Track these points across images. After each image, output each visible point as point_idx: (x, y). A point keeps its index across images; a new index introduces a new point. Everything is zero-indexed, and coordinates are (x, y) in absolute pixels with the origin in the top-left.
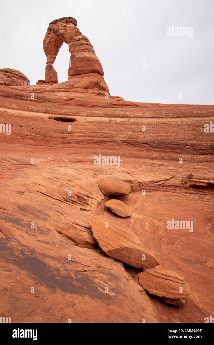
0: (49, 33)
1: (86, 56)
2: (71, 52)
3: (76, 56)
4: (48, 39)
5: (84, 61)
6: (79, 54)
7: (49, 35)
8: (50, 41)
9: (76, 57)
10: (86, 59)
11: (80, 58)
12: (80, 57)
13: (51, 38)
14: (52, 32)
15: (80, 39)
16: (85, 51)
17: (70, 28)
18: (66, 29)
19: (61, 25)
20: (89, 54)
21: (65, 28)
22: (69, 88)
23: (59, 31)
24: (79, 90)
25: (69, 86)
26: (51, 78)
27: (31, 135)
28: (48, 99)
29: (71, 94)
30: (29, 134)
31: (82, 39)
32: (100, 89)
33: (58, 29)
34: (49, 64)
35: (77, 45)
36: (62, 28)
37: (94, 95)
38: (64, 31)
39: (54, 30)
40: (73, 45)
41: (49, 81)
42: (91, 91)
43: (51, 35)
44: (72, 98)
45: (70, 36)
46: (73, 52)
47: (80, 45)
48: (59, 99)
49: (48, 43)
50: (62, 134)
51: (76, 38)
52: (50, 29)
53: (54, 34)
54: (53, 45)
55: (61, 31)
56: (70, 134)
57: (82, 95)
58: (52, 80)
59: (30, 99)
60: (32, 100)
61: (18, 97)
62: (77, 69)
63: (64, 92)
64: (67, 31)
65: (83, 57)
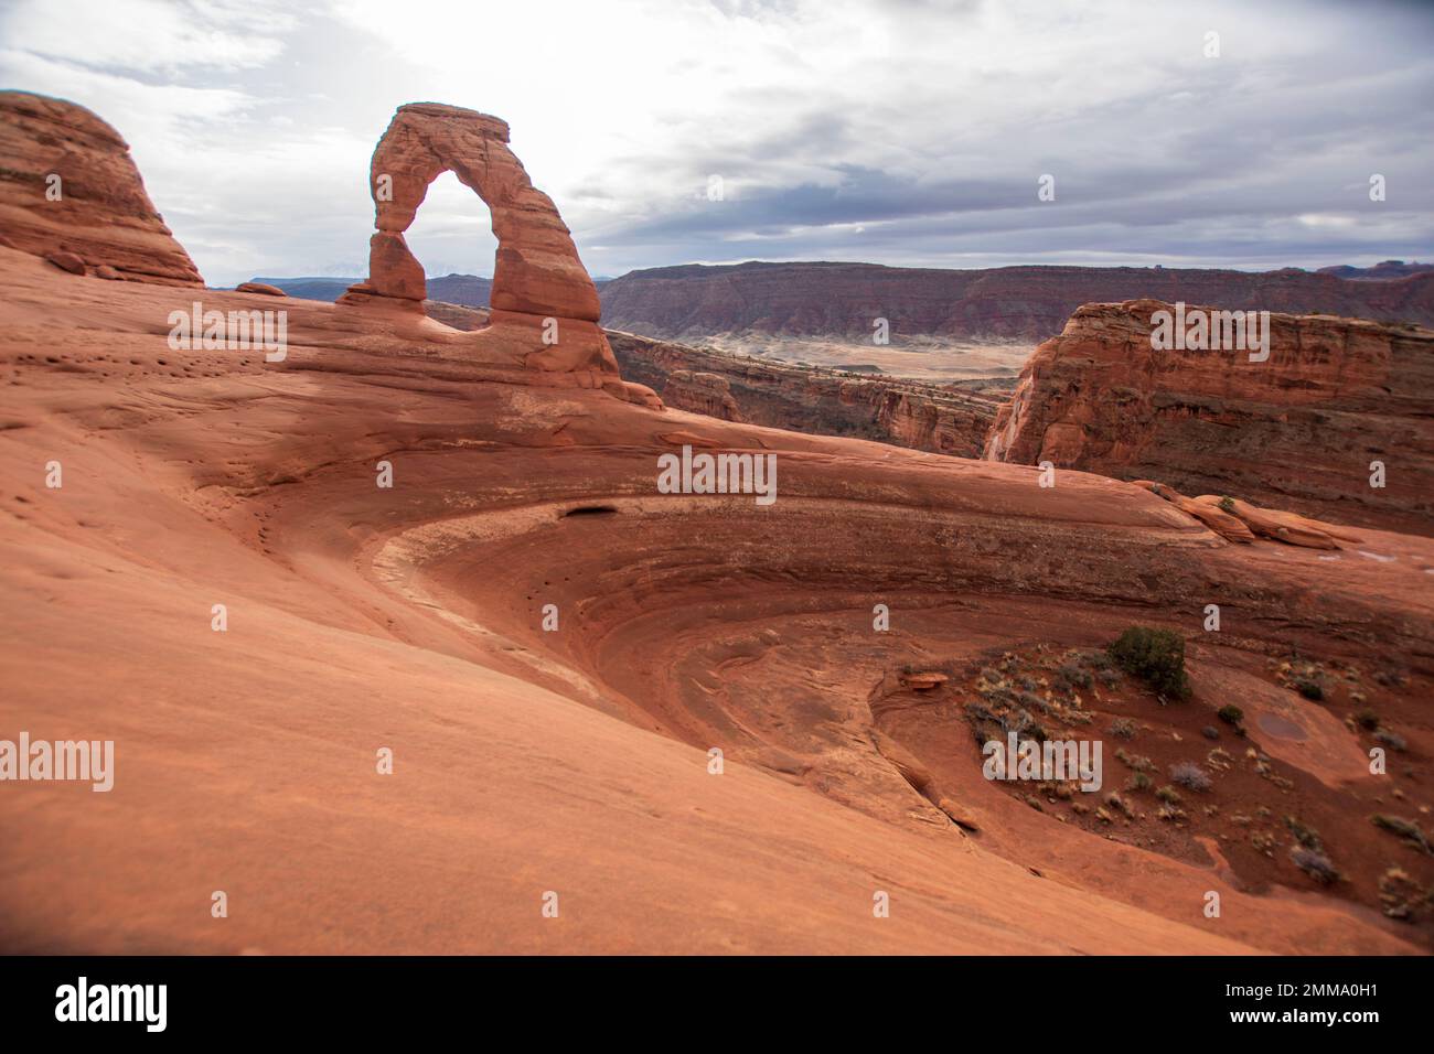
0: (403, 137)
1: (561, 270)
2: (502, 239)
3: (525, 259)
4: (401, 157)
5: (556, 284)
6: (538, 257)
7: (402, 146)
8: (409, 169)
9: (526, 262)
10: (561, 278)
11: (544, 270)
12: (541, 267)
13: (413, 160)
14: (415, 140)
16: (557, 250)
17: (504, 164)
18: (485, 158)
19: (463, 137)
20: (570, 262)
21: (482, 155)
22: (516, 362)
23: (455, 154)
24: (557, 379)
25: (512, 355)
26: (402, 285)
27: (585, 607)
28: (506, 433)
29: (546, 399)
30: (579, 604)
31: (542, 207)
32: (602, 370)
33: (452, 146)
34: (389, 234)
35: (528, 223)
36: (470, 149)
37: (602, 398)
38: (480, 165)
39: (428, 137)
40: (510, 217)
41: (395, 293)
42: (586, 379)
43: (410, 148)
44: (564, 422)
45: (504, 189)
46: (510, 240)
47: (538, 228)
48: (535, 431)
49: (399, 172)
50: (621, 572)
51: (522, 199)
52: (407, 127)
53: (425, 149)
54: (416, 181)
55: (466, 161)
56: (634, 567)
57: (578, 407)
58: (410, 295)
59: (461, 442)
60: (466, 447)
61: (429, 441)
62: (530, 298)
63: (520, 388)
64: (491, 168)
65: (551, 269)
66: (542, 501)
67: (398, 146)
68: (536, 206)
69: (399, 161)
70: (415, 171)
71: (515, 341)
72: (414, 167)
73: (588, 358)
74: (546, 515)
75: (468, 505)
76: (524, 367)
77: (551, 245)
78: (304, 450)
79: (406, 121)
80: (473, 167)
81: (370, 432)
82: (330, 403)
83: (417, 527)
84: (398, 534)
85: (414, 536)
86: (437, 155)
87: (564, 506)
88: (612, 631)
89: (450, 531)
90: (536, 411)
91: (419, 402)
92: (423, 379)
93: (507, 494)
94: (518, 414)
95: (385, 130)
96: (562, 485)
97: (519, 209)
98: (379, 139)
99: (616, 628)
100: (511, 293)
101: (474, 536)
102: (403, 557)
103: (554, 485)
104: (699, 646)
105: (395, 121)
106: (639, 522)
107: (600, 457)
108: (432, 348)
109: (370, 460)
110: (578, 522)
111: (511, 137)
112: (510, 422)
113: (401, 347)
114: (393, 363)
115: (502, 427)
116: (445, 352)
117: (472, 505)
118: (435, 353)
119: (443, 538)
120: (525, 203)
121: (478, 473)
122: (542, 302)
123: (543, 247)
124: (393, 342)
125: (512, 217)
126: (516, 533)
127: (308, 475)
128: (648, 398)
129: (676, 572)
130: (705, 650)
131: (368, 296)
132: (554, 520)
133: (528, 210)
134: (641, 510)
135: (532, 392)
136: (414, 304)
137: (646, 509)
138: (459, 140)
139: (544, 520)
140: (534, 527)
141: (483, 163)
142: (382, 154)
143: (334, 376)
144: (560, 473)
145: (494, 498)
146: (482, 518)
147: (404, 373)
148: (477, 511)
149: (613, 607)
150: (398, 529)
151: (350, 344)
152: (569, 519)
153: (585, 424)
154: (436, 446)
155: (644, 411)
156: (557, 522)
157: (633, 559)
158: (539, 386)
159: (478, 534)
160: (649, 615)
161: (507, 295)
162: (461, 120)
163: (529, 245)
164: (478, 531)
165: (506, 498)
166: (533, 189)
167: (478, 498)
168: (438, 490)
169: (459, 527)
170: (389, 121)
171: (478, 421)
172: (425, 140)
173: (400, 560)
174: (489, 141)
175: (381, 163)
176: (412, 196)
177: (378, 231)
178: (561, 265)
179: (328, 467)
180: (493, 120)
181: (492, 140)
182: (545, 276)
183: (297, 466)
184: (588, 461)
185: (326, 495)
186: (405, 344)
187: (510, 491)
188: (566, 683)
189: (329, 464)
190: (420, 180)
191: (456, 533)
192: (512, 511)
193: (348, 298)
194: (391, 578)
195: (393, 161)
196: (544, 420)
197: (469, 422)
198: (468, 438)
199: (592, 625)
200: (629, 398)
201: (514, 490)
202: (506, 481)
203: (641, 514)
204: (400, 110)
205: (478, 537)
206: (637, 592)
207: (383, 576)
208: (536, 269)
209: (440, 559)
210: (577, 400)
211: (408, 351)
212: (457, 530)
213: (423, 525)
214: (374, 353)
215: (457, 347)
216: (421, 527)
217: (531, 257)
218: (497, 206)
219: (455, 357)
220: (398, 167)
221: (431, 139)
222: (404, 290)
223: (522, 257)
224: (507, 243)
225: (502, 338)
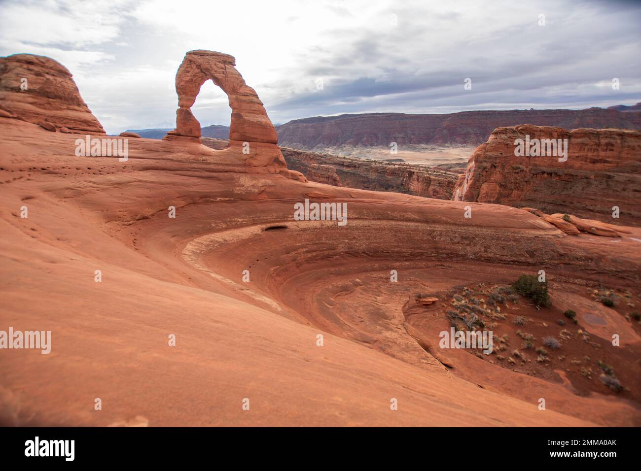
0: (189, 66)
2: (233, 109)
3: (244, 117)
4: (188, 74)
5: (258, 128)
6: (250, 116)
7: (189, 69)
8: (192, 80)
9: (244, 119)
10: (260, 125)
11: (252, 122)
12: (251, 120)
13: (194, 75)
14: (194, 66)
16: (258, 112)
17: (233, 75)
18: (225, 73)
19: (215, 64)
20: (264, 118)
21: (224, 72)
22: (241, 163)
23: (212, 72)
24: (260, 170)
25: (240, 160)
26: (191, 131)
27: (275, 270)
28: (238, 194)
29: (255, 179)
30: (272, 269)
31: (251, 94)
32: (279, 165)
33: (210, 69)
34: (184, 109)
35: (244, 101)
36: (218, 70)
37: (279, 178)
38: (223, 77)
39: (200, 65)
40: (237, 99)
41: (188, 134)
42: (272, 169)
43: (192, 70)
44: (263, 189)
45: (234, 87)
46: (238, 109)
47: (248, 103)
48: (250, 193)
49: (188, 81)
50: (290, 255)
51: (242, 90)
52: (191, 61)
53: (199, 70)
54: (196, 85)
55: (216, 75)
56: (296, 252)
57: (269, 182)
58: (193, 135)
59: (218, 199)
60: (221, 201)
61: (204, 199)
62: (246, 135)
63: (243, 175)
64: (228, 77)
65: (255, 121)
66: (254, 224)
67: (187, 69)
68: (248, 93)
69: (188, 76)
70: (195, 80)
73: (273, 160)
74: (256, 230)
75: (222, 227)
76: (245, 165)
77: (255, 110)
78: (150, 205)
79: (190, 58)
80: (219, 77)
81: (178, 196)
82: (162, 184)
83: (200, 237)
84: (192, 240)
85: (199, 241)
86: (204, 73)
87: (264, 226)
88: (287, 281)
89: (215, 238)
90: (251, 184)
91: (199, 182)
92: (201, 172)
93: (239, 221)
94: (243, 186)
95: (181, 63)
96: (263, 217)
97: (240, 95)
98: (179, 67)
99: (289, 280)
100: (238, 132)
101: (225, 240)
102: (195, 250)
103: (259, 217)
104: (325, 287)
105: (186, 59)
106: (297, 232)
107: (279, 204)
108: (204, 158)
109: (179, 208)
110: (270, 233)
111: (236, 63)
112: (240, 190)
113: (191, 158)
114: (187, 165)
115: (236, 192)
116: (210, 160)
117: (224, 227)
118: (206, 160)
119: (212, 241)
120: (243, 92)
121: (226, 213)
122: (252, 136)
123: (251, 111)
124: (187, 156)
125: (238, 99)
126: (243, 238)
127: (153, 215)
128: (300, 177)
129: (314, 254)
130: (328, 289)
131: (176, 136)
132: (260, 232)
133: (244, 95)
134: (298, 227)
135: (248, 176)
136: (196, 139)
137: (300, 226)
138: (214, 66)
139: (254, 233)
140: (251, 236)
141: (224, 75)
142: (180, 73)
143: (162, 172)
144: (262, 211)
145: (233, 223)
146: (228, 232)
147: (193, 169)
148: (226, 229)
149: (287, 270)
150: (192, 238)
151: (169, 157)
152: (267, 232)
153: (272, 189)
154: (207, 201)
155: (299, 183)
156: (261, 233)
157: (296, 249)
158: (252, 173)
159: (227, 239)
160: (303, 274)
161: (236, 133)
162: (214, 57)
163: (245, 111)
164: (227, 238)
165: (238, 223)
166: (247, 86)
167: (226, 223)
168: (209, 221)
169: (218, 237)
170: (183, 59)
171: (225, 190)
172: (199, 66)
173: (193, 251)
174: (226, 66)
175: (180, 77)
176: (194, 92)
177: (179, 107)
178: (259, 119)
179: (161, 212)
180: (228, 56)
181: (228, 65)
182: (253, 124)
183: (148, 212)
184: (274, 206)
185: (161, 224)
186: (193, 157)
187: (240, 220)
188: (266, 304)
189: (162, 210)
190: (197, 84)
191: (217, 239)
192: (242, 229)
193: (167, 137)
194: (189, 259)
195: (185, 76)
196: (254, 188)
197: (222, 190)
198: (220, 197)
199: (278, 278)
200: (291, 177)
201: (242, 220)
202: (238, 215)
203: (298, 229)
204: (189, 53)
205: (227, 241)
206: (297, 263)
207: (187, 259)
208: (249, 121)
209: (211, 251)
210: (268, 179)
211: (194, 160)
212: (218, 238)
213: (203, 236)
214: (180, 161)
215: (215, 157)
216: (202, 237)
217: (246, 116)
218: (231, 94)
219: (215, 162)
220: (187, 79)
221: (201, 66)
222: (191, 133)
223: (242, 116)
224: (236, 110)
225: (235, 153)
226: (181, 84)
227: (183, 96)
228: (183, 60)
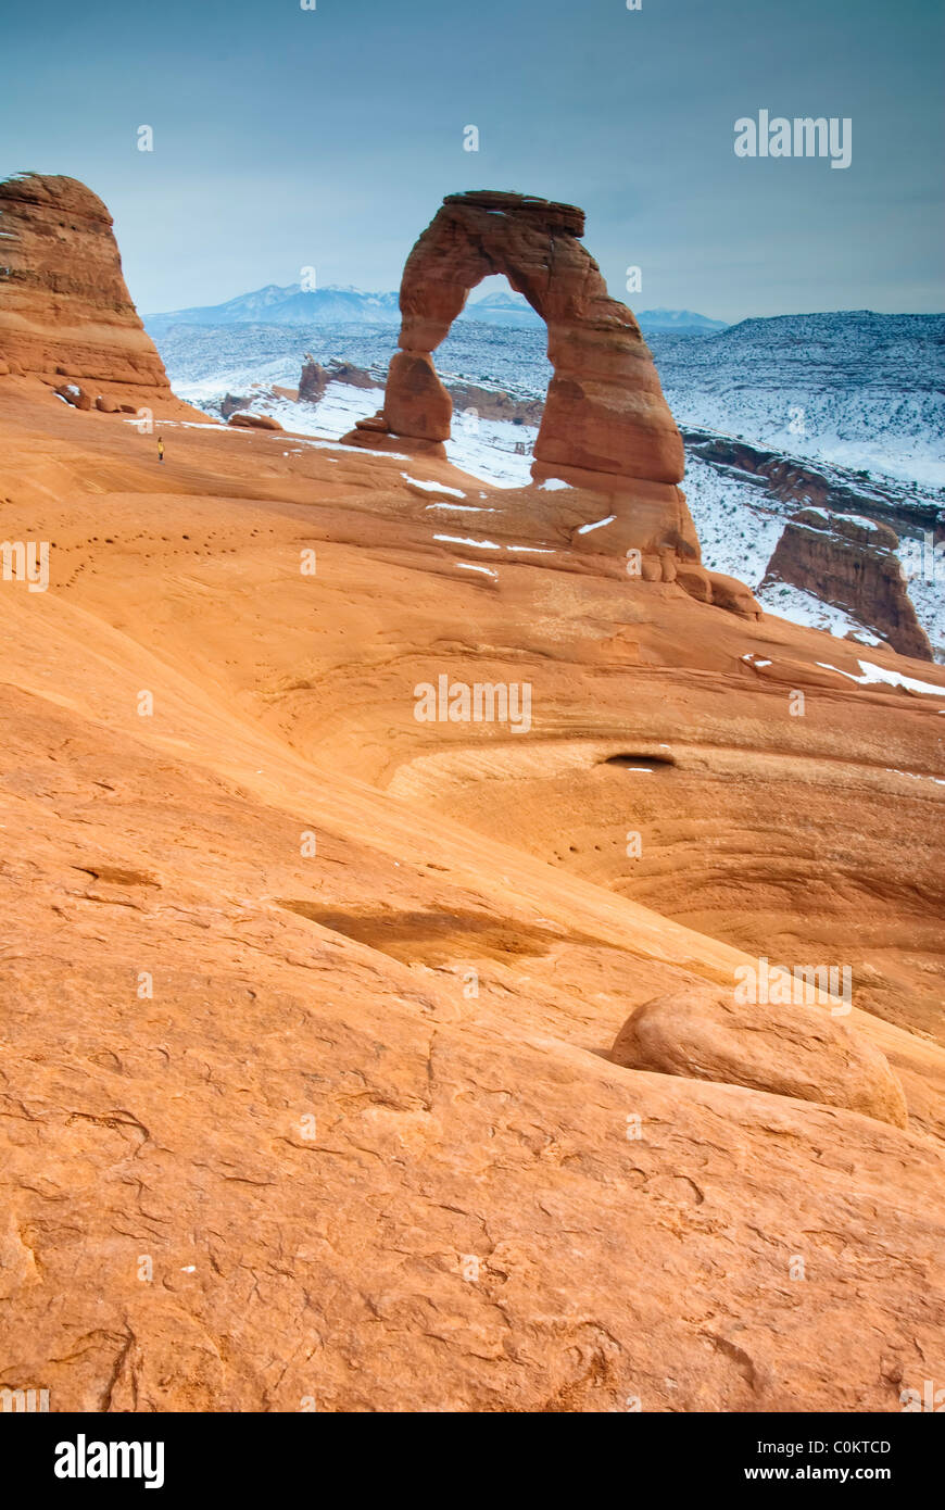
0: (447, 236)
1: (635, 413)
2: (559, 366)
3: (588, 396)
4: (444, 260)
5: (627, 431)
6: (606, 394)
7: (446, 246)
8: (449, 276)
9: (588, 399)
10: (633, 423)
11: (612, 412)
12: (608, 407)
13: (457, 264)
14: (462, 238)
15: (611, 327)
16: (632, 384)
17: (575, 269)
18: (550, 261)
19: (524, 235)
21: (545, 258)
22: (558, 537)
23: (510, 256)
24: (614, 565)
25: (556, 528)
26: (423, 422)
28: (541, 640)
29: (594, 593)
31: (619, 326)
32: (677, 555)
33: (508, 247)
34: (414, 355)
35: (596, 346)
36: (528, 251)
37: (672, 597)
38: (542, 272)
39: (478, 236)
40: (573, 339)
41: (413, 432)
42: (653, 568)
43: (456, 249)
44: (615, 628)
45: (570, 303)
46: (571, 369)
47: (607, 353)
48: (575, 640)
49: (439, 280)
51: (593, 315)
52: (454, 223)
53: (474, 250)
54: (457, 289)
55: (523, 265)
57: (638, 609)
58: (429, 435)
60: (489, 655)
61: (445, 644)
62: (588, 449)
63: (562, 576)
64: (555, 276)
65: (621, 411)
66: (577, 738)
67: (439, 246)
68: (611, 323)
69: (440, 266)
70: (458, 278)
71: (561, 507)
72: (457, 273)
73: (660, 536)
74: (580, 758)
76: (569, 545)
77: (624, 377)
78: (317, 649)
79: (453, 215)
80: (532, 273)
83: (424, 756)
84: (408, 763)
85: (425, 767)
86: (487, 256)
87: (605, 749)
89: (464, 765)
90: (580, 609)
91: (435, 591)
92: (440, 555)
94: (556, 614)
95: (427, 226)
96: (605, 718)
97: (586, 328)
98: (418, 238)
100: (562, 439)
101: (491, 776)
103: (595, 717)
105: (441, 215)
106: (703, 784)
107: (660, 683)
109: (380, 664)
110: (617, 771)
111: (586, 229)
112: (546, 626)
113: (416, 509)
114: (405, 531)
115: (534, 631)
119: (455, 773)
120: (597, 319)
122: (604, 454)
123: (613, 379)
124: (405, 500)
125: (576, 339)
126: (540, 777)
127: (319, 679)
128: (737, 602)
129: (747, 860)
131: (380, 435)
132: (586, 766)
133: (598, 330)
134: (709, 766)
135: (578, 581)
136: (434, 448)
137: (714, 766)
138: (519, 239)
139: (573, 766)
140: (561, 774)
141: (546, 268)
142: (419, 257)
144: (606, 702)
150: (408, 756)
151: (359, 503)
152: (608, 767)
154: (454, 652)
155: (732, 619)
156: (593, 770)
158: (591, 573)
159: (495, 773)
161: (556, 443)
162: (524, 212)
163: (593, 377)
164: (496, 769)
166: (609, 301)
167: (499, 726)
169: (472, 762)
170: (432, 216)
171: (504, 622)
172: (476, 239)
174: (556, 238)
175: (417, 269)
176: (448, 307)
177: (400, 350)
178: (634, 406)
179: (339, 671)
180: (564, 209)
181: (562, 237)
182: (613, 420)
183: (311, 668)
184: (642, 689)
189: (339, 667)
190: (460, 286)
191: (469, 769)
192: (537, 748)
193: (354, 436)
195: (433, 266)
196: (590, 625)
197: (495, 622)
198: (492, 643)
200: (712, 598)
203: (708, 772)
204: (451, 201)
205: (495, 778)
208: (602, 410)
209: (452, 801)
210: (636, 599)
212: (471, 764)
214: (384, 517)
216: (428, 757)
217: (596, 394)
218: (558, 323)
219: (483, 527)
220: (438, 273)
221: (483, 238)
222: (423, 429)
223: (582, 392)
224: (564, 373)
225: (542, 503)
226: (418, 287)
227: (418, 318)
228: (432, 219)
